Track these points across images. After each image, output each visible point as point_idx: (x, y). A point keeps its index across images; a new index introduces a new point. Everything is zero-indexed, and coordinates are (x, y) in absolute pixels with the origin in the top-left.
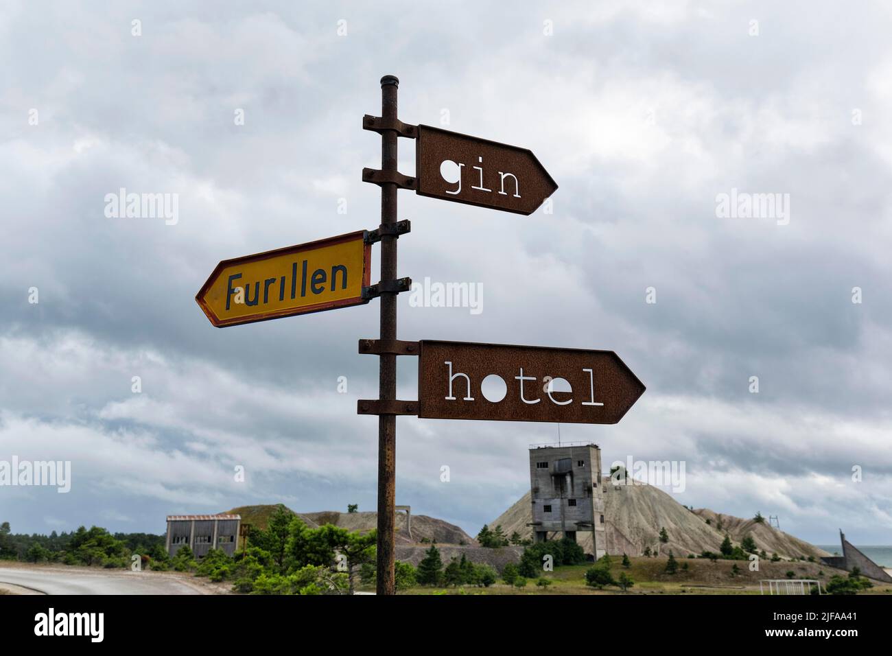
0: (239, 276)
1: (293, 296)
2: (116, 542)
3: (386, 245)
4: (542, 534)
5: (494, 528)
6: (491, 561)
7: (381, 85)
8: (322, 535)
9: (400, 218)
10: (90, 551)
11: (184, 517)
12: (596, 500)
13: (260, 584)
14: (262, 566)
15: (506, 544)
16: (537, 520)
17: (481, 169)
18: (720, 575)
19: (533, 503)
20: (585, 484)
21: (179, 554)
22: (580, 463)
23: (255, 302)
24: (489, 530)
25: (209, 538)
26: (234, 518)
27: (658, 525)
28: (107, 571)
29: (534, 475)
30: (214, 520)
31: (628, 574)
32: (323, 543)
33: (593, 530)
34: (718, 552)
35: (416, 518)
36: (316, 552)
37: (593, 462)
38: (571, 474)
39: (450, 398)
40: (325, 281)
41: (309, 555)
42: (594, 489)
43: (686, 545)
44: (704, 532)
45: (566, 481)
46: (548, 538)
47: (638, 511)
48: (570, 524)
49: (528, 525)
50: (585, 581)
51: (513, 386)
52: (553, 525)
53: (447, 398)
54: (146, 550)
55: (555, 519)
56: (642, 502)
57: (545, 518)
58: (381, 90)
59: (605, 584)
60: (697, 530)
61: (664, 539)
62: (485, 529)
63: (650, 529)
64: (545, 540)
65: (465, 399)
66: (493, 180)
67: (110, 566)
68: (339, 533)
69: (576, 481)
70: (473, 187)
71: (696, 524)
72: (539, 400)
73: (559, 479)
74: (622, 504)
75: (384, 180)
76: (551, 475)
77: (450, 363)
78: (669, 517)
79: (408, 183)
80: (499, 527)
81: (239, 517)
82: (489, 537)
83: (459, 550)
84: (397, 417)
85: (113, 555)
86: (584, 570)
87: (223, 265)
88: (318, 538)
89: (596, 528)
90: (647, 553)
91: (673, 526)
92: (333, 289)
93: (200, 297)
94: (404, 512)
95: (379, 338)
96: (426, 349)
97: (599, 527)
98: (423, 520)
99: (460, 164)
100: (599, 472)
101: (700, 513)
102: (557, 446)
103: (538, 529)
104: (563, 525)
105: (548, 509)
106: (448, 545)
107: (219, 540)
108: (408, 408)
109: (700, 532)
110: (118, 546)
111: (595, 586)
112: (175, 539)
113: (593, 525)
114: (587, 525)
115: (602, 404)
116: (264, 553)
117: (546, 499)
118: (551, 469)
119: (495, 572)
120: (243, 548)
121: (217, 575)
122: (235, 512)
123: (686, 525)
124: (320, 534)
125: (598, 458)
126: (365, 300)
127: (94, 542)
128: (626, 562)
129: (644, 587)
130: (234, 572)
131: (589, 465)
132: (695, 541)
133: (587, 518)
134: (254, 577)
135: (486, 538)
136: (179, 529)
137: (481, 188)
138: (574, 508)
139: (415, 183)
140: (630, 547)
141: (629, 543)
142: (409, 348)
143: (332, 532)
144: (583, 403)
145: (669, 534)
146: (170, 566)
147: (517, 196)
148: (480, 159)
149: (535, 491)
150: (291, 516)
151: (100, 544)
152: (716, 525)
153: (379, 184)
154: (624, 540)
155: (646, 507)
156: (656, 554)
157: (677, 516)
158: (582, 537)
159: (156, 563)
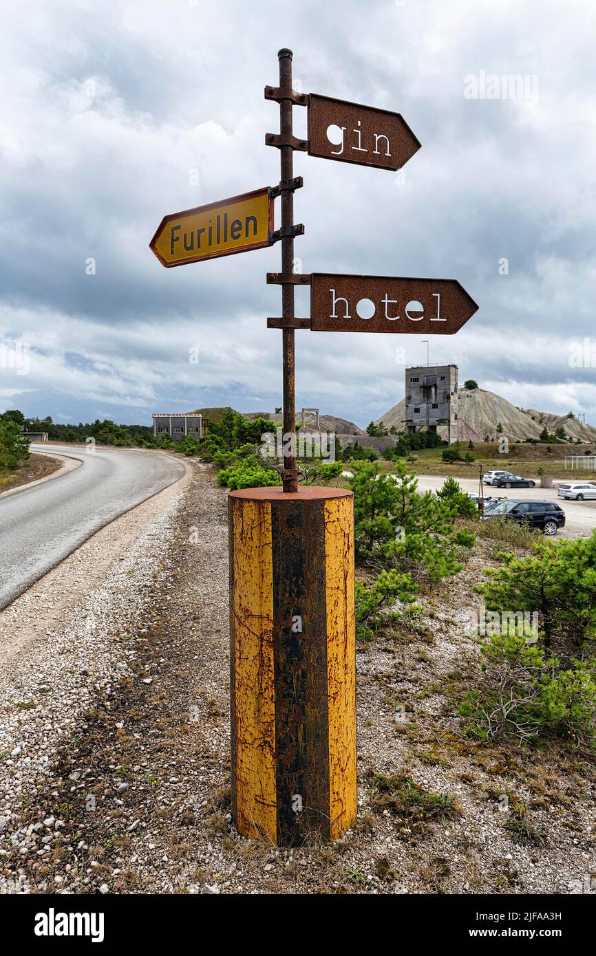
0: (178, 227)
1: (218, 242)
2: (121, 431)
3: (285, 198)
4: (412, 428)
5: (378, 424)
6: (375, 446)
7: (278, 58)
8: (257, 425)
9: (295, 176)
10: (105, 435)
11: (164, 415)
12: (452, 404)
13: (216, 457)
14: (218, 446)
15: (386, 434)
16: (409, 418)
17: (359, 132)
18: (537, 454)
19: (407, 406)
20: (445, 393)
21: (163, 438)
22: (442, 378)
23: (192, 248)
24: (375, 425)
25: (182, 429)
26: (197, 416)
27: (496, 421)
28: (118, 448)
29: (408, 387)
30: (184, 418)
31: (471, 454)
32: (257, 431)
33: (449, 425)
34: (538, 439)
35: (323, 417)
36: (253, 436)
37: (452, 377)
38: (436, 386)
39: (334, 316)
40: (241, 229)
41: (248, 438)
42: (452, 397)
43: (515, 434)
44: (529, 425)
45: (431, 391)
46: (417, 430)
47: (483, 412)
48: (433, 421)
49: (402, 422)
50: (441, 458)
51: (380, 307)
52: (421, 421)
53: (331, 316)
54: (141, 436)
55: (422, 418)
56: (486, 405)
57: (415, 417)
58: (278, 63)
59: (455, 460)
60: (524, 424)
61: (500, 430)
62: (372, 425)
63: (490, 424)
64: (414, 432)
65: (344, 317)
66: (368, 141)
67: (119, 445)
68: (268, 424)
69: (438, 391)
70: (353, 148)
71: (524, 420)
72: (398, 317)
73: (426, 390)
74: (471, 407)
75: (282, 143)
76: (421, 387)
77: (334, 290)
78: (505, 415)
79: (302, 146)
80: (382, 423)
81: (201, 416)
82: (375, 430)
83: (353, 439)
84: (295, 330)
85: (120, 438)
86: (441, 451)
87: (167, 219)
88: (254, 427)
89: (451, 424)
90: (486, 440)
91: (507, 421)
92: (247, 235)
93: (152, 245)
94: (315, 413)
95: (281, 272)
96: (317, 281)
97: (453, 422)
98: (328, 418)
99: (343, 128)
100: (456, 385)
101: (528, 412)
102: (426, 366)
103: (410, 424)
104: (428, 422)
105: (417, 410)
106: (345, 435)
107: (188, 431)
108: (303, 324)
109: (527, 425)
110: (123, 433)
111: (447, 461)
112: (160, 429)
113: (449, 421)
114: (445, 421)
115: (445, 320)
116: (218, 438)
117: (416, 404)
118: (421, 383)
119: (377, 453)
120: (204, 435)
121: (189, 451)
122: (198, 412)
123: (516, 421)
124: (255, 424)
125: (456, 375)
126: (271, 243)
127: (107, 430)
128: (471, 446)
129: (482, 462)
130: (200, 450)
131: (449, 380)
132: (522, 432)
133: (446, 417)
134: (213, 453)
135: (372, 431)
136: (162, 423)
137: (359, 149)
138: (437, 410)
139: (306, 145)
140: (475, 436)
141: (475, 433)
142: (303, 280)
143: (263, 424)
144: (431, 320)
145: (503, 427)
146: (158, 446)
147: (388, 154)
148: (359, 124)
149: (409, 398)
150: (235, 413)
151: (111, 431)
152: (538, 420)
153: (278, 147)
154: (471, 432)
155: (488, 409)
156: (493, 440)
157: (511, 414)
158: (441, 430)
159: (149, 444)
